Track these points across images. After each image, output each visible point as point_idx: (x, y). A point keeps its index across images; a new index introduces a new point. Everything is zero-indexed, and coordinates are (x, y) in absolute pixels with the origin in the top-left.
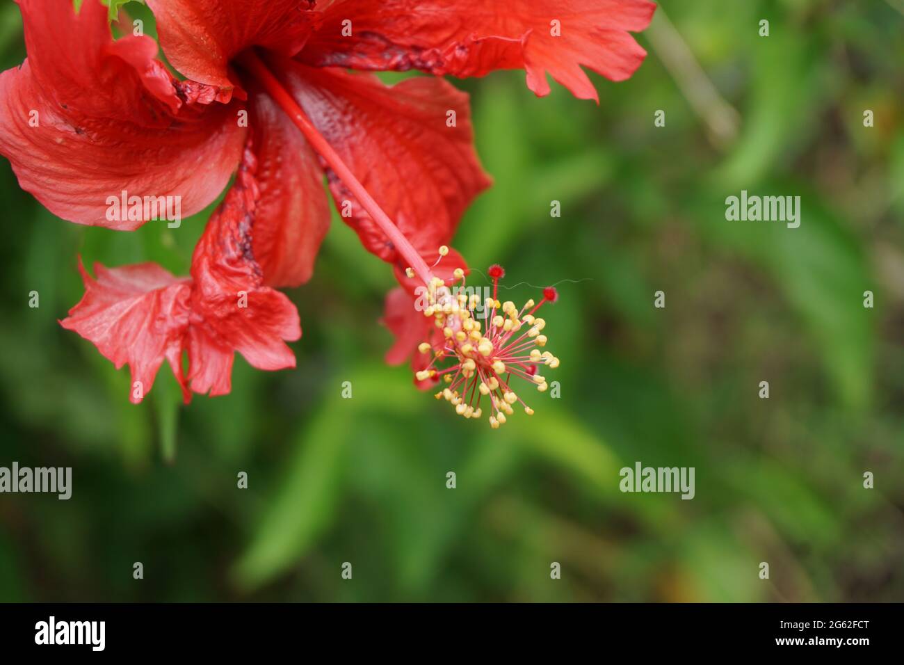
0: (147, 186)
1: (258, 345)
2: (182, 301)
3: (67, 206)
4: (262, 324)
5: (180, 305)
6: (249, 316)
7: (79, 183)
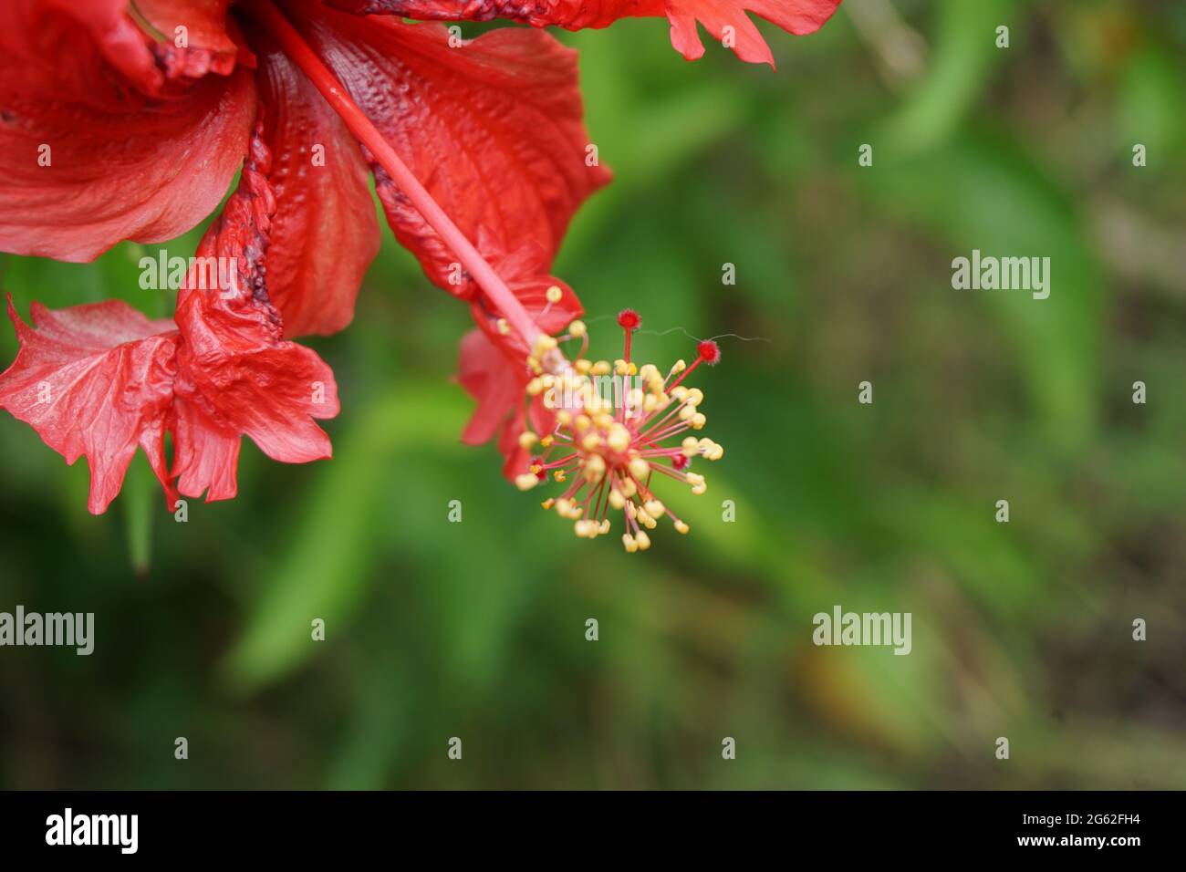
0: (109, 196)
1: (275, 426)
2: (163, 363)
4: (284, 395)
5: (160, 368)
7: (8, 193)
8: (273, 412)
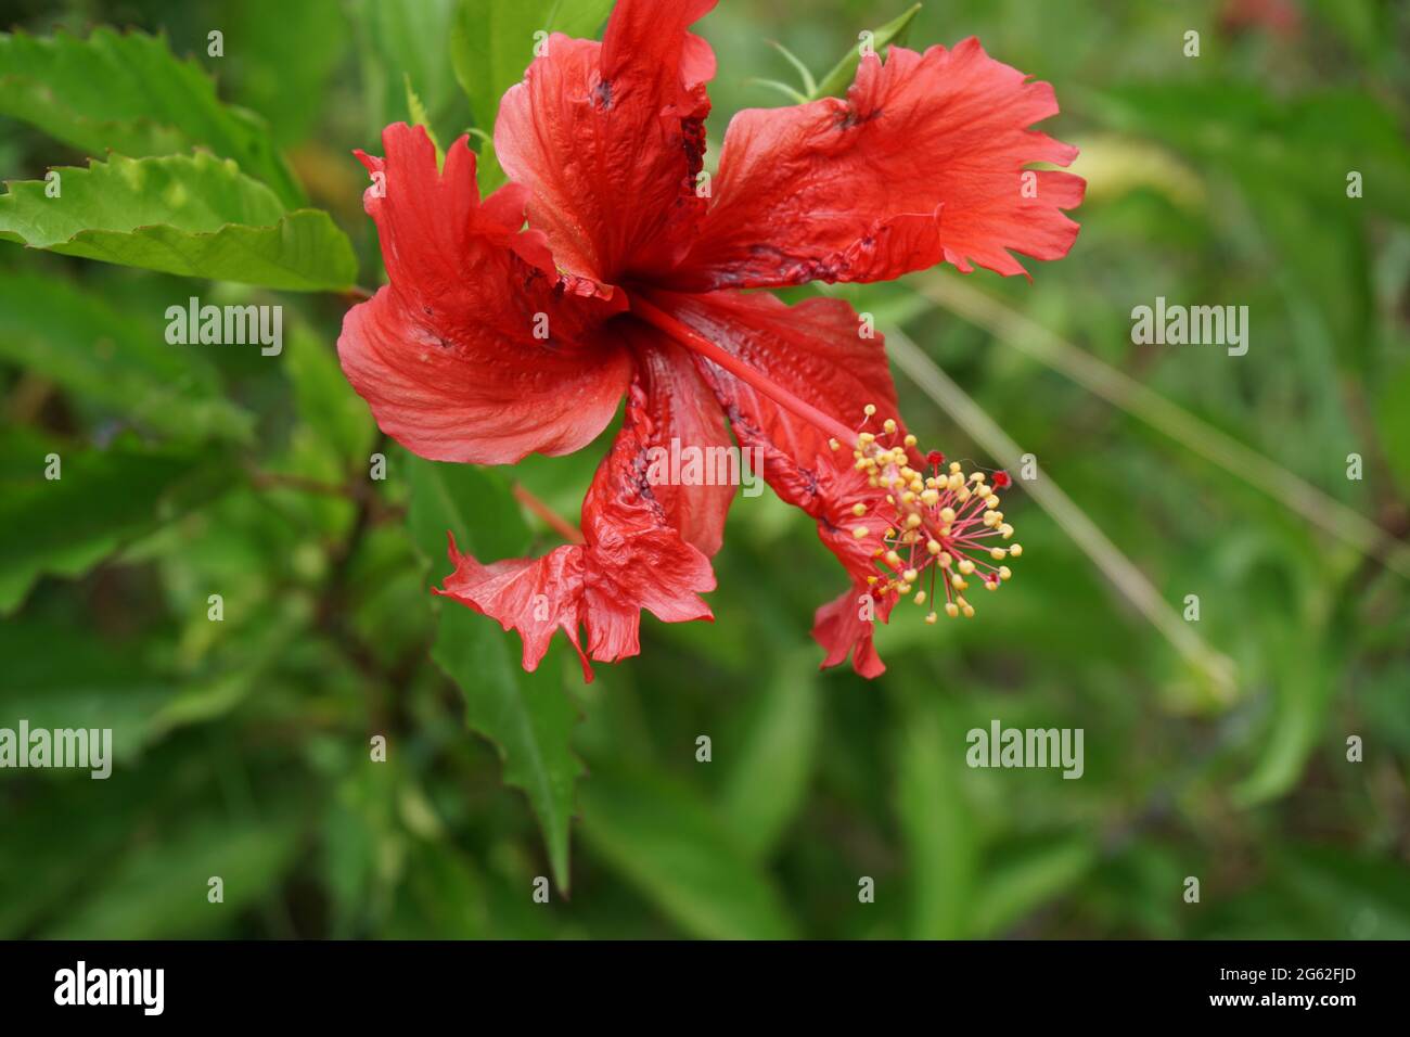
0: (525, 415)
2: (573, 562)
3: (437, 444)
4: (671, 572)
5: (573, 568)
6: (655, 562)
7: (447, 414)
8: (665, 588)
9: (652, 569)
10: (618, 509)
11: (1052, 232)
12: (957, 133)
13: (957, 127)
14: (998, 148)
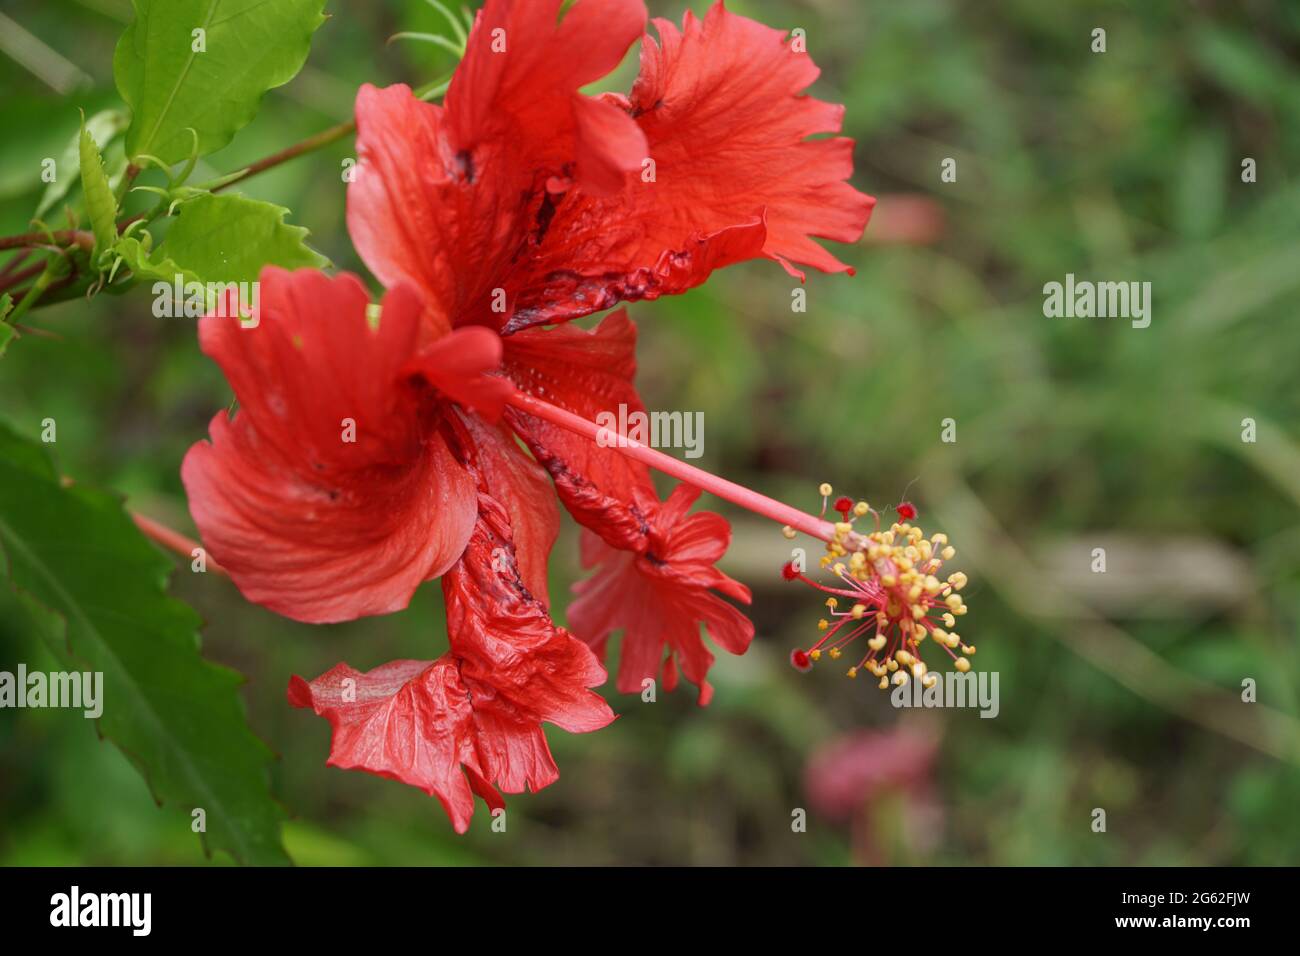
0: (405, 544)
1: (566, 706)
2: (453, 685)
4: (565, 675)
5: (454, 691)
6: (551, 671)
7: (332, 567)
8: (560, 693)
9: (549, 678)
10: (506, 620)
11: (849, 210)
12: (733, 111)
13: (733, 104)
14: (771, 122)
